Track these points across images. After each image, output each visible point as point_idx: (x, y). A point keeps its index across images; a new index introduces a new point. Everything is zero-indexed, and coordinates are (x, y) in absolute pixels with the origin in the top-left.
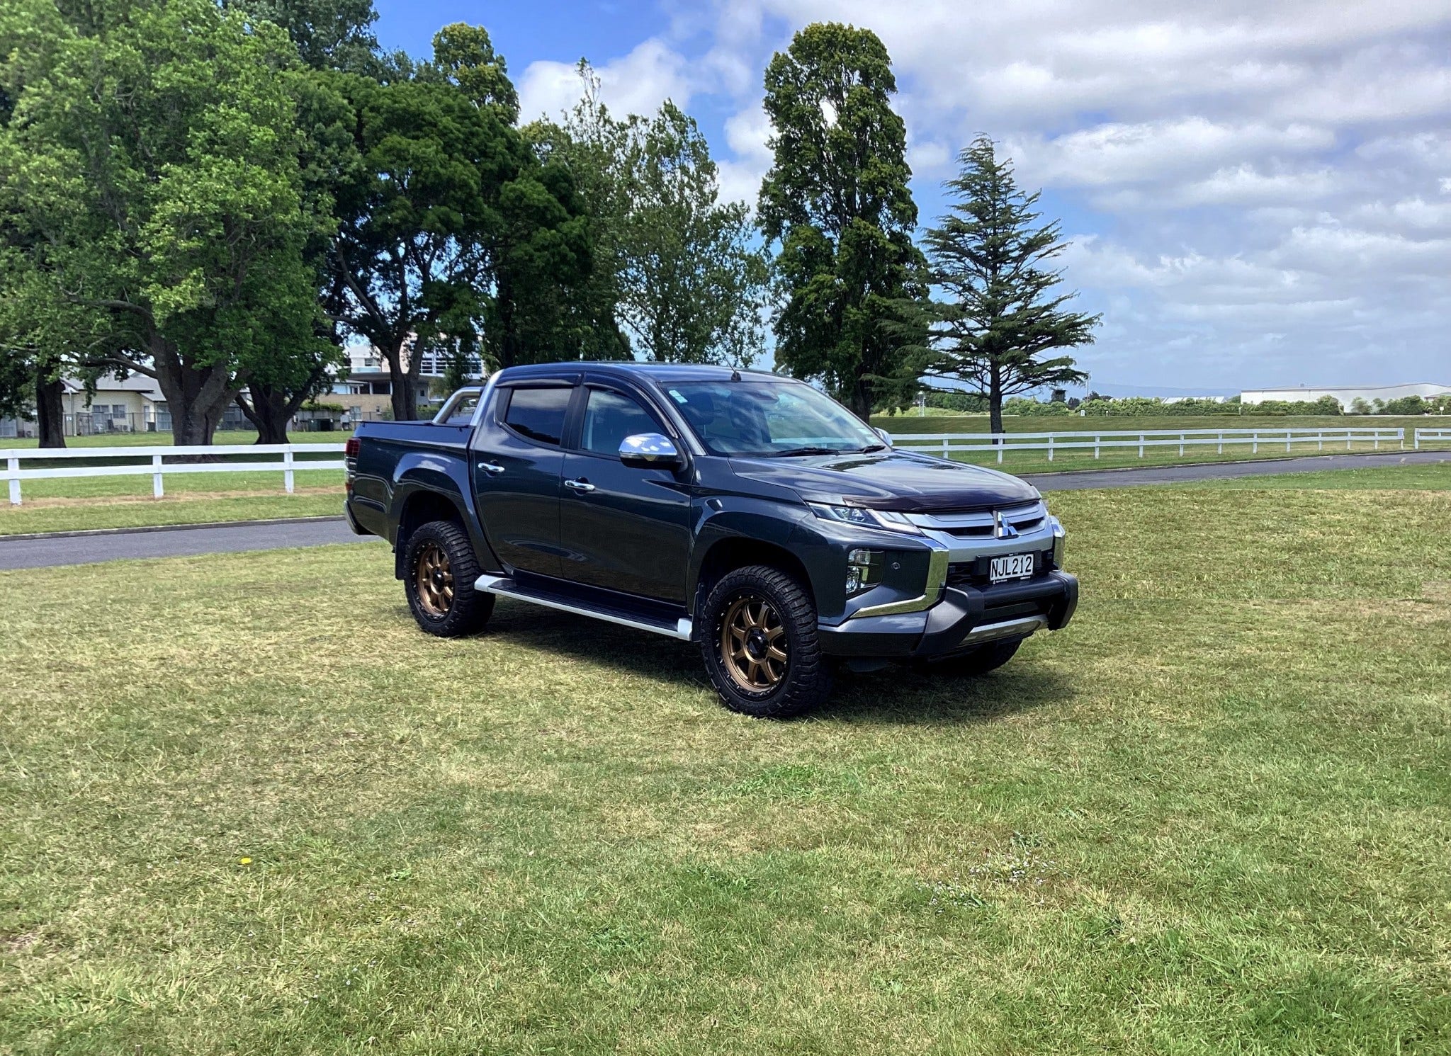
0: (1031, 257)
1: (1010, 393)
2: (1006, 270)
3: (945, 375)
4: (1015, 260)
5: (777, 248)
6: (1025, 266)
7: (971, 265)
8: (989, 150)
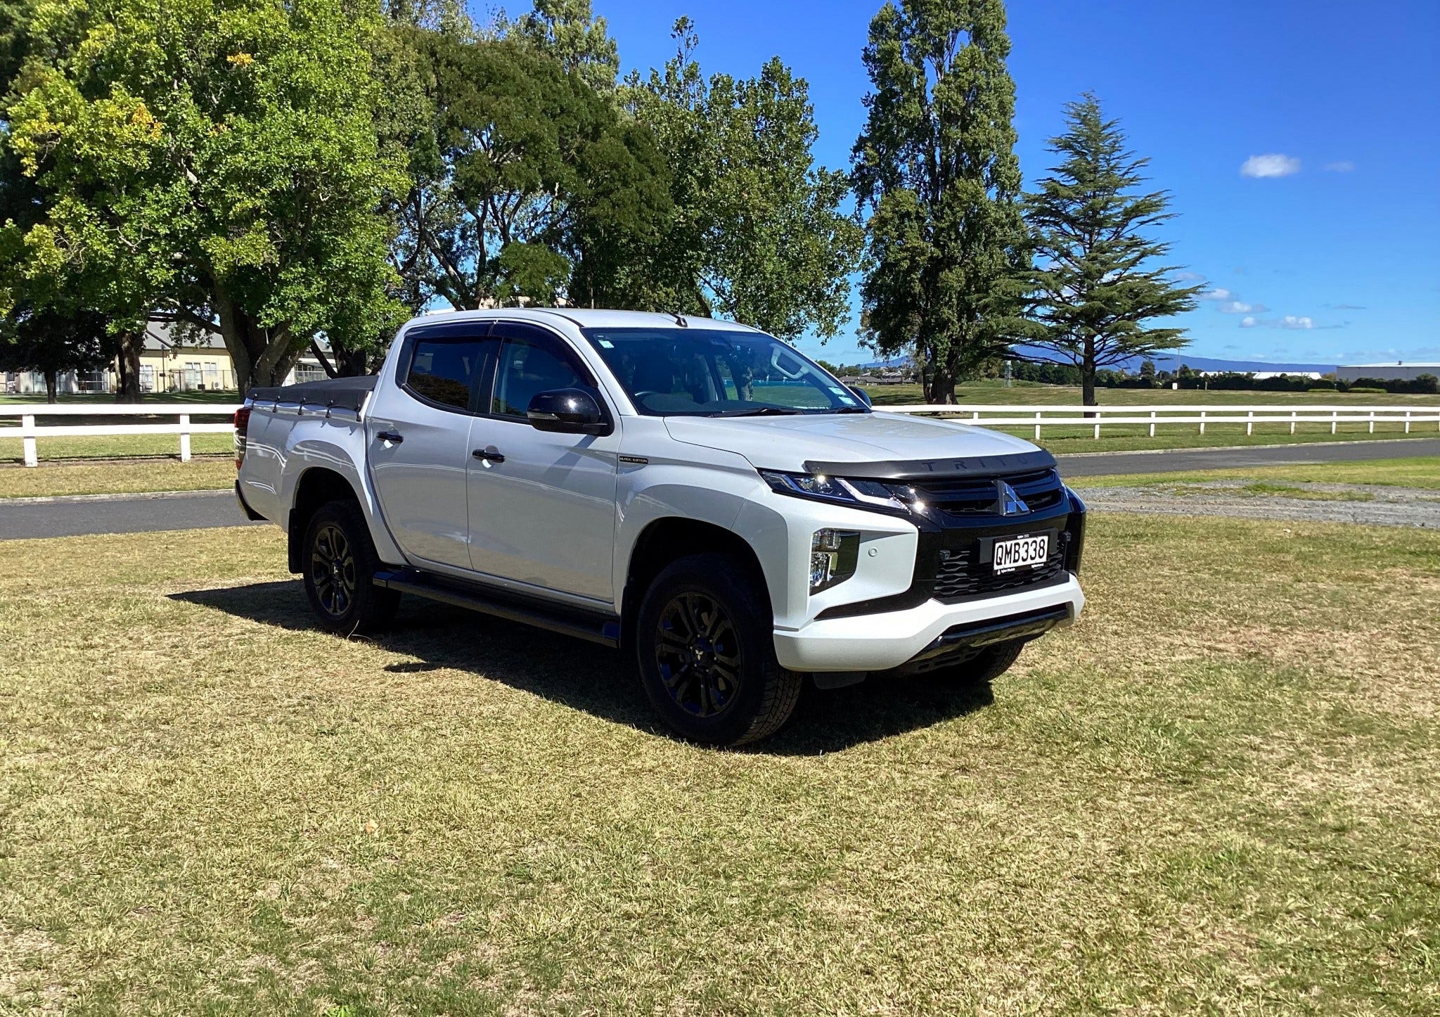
0: (1133, 223)
1: (1104, 364)
2: (1105, 235)
3: (1037, 343)
4: (1116, 225)
5: (868, 213)
6: (1127, 233)
7: (1069, 229)
8: (1093, 109)
